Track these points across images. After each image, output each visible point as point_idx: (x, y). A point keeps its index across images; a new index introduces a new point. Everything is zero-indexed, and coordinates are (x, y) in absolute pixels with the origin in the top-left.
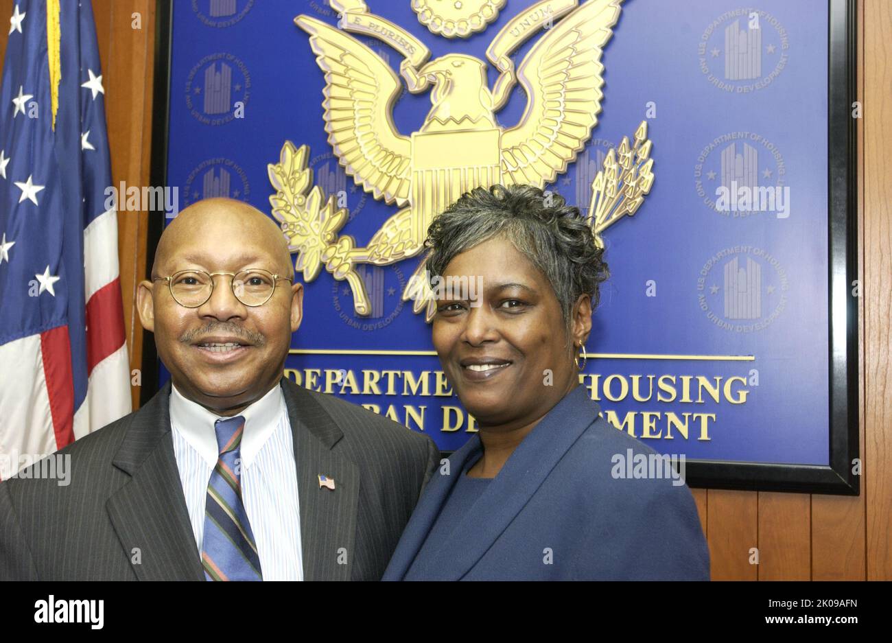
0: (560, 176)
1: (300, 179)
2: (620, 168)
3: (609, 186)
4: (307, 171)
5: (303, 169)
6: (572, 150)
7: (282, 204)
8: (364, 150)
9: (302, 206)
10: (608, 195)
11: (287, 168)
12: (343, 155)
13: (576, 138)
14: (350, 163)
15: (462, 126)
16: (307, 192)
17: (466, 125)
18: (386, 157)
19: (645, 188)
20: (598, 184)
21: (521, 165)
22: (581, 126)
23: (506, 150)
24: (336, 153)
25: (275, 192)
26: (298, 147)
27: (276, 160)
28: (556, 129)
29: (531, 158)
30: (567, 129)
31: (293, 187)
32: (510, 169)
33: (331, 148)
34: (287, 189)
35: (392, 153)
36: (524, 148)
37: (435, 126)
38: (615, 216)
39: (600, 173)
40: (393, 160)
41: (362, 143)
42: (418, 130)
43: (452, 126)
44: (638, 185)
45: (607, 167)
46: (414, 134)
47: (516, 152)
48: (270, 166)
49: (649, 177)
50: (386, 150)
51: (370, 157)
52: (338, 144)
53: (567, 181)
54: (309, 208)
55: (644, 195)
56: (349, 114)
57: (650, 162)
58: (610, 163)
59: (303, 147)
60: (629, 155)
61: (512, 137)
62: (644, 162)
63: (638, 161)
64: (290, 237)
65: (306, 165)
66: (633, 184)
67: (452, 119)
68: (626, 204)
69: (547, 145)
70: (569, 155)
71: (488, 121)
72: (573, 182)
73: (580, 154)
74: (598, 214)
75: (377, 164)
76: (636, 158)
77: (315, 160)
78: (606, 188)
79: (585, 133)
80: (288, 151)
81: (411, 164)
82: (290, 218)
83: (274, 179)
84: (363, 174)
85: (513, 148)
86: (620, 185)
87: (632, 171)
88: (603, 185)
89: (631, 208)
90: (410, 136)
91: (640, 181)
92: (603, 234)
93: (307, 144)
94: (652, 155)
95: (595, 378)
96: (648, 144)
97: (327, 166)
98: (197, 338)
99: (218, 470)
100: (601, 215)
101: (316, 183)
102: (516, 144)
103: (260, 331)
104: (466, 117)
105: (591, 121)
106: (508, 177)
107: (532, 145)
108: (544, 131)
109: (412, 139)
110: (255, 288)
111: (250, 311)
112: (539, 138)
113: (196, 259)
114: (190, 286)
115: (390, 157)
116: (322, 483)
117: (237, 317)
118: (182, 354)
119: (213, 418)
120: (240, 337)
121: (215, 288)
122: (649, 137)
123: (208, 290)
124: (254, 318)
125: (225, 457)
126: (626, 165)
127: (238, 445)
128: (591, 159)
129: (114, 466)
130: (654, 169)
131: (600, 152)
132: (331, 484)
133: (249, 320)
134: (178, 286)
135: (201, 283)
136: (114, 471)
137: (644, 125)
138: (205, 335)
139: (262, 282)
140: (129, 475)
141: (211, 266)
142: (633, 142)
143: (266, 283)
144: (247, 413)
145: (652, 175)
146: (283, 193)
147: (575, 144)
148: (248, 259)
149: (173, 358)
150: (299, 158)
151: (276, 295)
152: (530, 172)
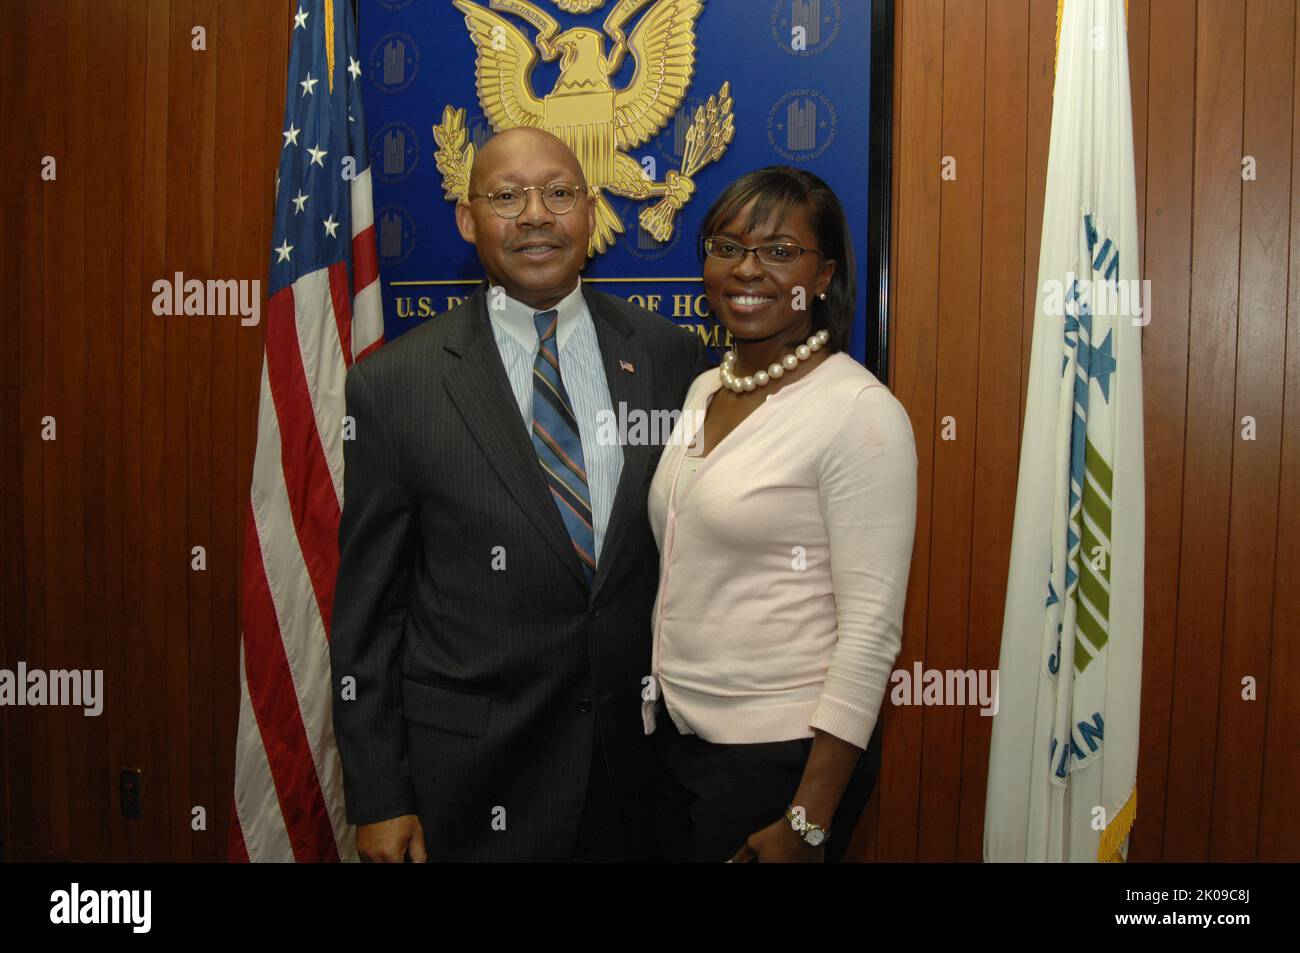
0: (661, 130)
1: (458, 137)
2: (708, 122)
3: (699, 137)
4: (464, 130)
5: (460, 129)
6: (670, 107)
7: (444, 159)
8: (508, 112)
9: (459, 160)
10: (698, 145)
11: (448, 129)
12: (492, 116)
13: (673, 97)
15: (584, 88)
16: (463, 148)
17: (588, 87)
18: (525, 116)
19: (727, 138)
20: (690, 137)
21: (630, 121)
22: (677, 86)
23: (619, 108)
24: (486, 114)
25: (438, 149)
26: (456, 110)
27: (439, 122)
28: (657, 90)
29: (638, 116)
30: (666, 89)
31: (453, 143)
32: (622, 124)
33: (481, 110)
34: (448, 146)
35: (530, 114)
36: (633, 106)
37: (563, 90)
38: (703, 163)
39: (692, 126)
40: (530, 119)
41: (506, 106)
42: (550, 93)
43: (576, 89)
44: (721, 136)
45: (698, 121)
46: (546, 96)
47: (626, 110)
49: (730, 129)
50: (524, 111)
51: (512, 118)
52: (487, 107)
53: (668, 133)
54: (465, 162)
55: (727, 145)
56: (496, 81)
57: (731, 117)
58: (700, 118)
59: (460, 110)
60: (714, 111)
61: (624, 97)
62: (726, 116)
63: (722, 115)
64: (451, 187)
65: (464, 123)
66: (717, 135)
67: (575, 83)
68: (711, 153)
69: (650, 104)
70: (667, 110)
71: (605, 85)
72: (672, 135)
73: (677, 110)
74: (690, 161)
75: (518, 123)
76: (720, 112)
77: (470, 121)
78: (696, 138)
79: (679, 93)
80: (448, 114)
81: (545, 122)
82: (450, 171)
83: (439, 138)
85: (624, 107)
86: (708, 135)
87: (717, 124)
88: (694, 136)
89: (716, 156)
90: (543, 98)
91: (723, 132)
92: (694, 178)
93: (463, 107)
94: (733, 109)
95: (688, 298)
96: (729, 101)
97: (480, 126)
98: (517, 245)
99: (541, 354)
100: (692, 162)
101: (471, 140)
102: (627, 103)
103: (566, 235)
104: (587, 81)
105: (685, 82)
106: (620, 131)
107: (639, 103)
108: (648, 91)
109: (545, 101)
110: (560, 199)
111: (557, 218)
112: (645, 98)
113: (510, 178)
114: (507, 201)
115: (528, 117)
116: (623, 367)
117: (548, 223)
118: (505, 259)
119: (532, 311)
120: (551, 241)
121: (528, 201)
122: (730, 94)
123: (522, 203)
124: (561, 223)
125: (546, 343)
126: (712, 119)
127: (554, 334)
128: (685, 114)
129: (445, 349)
130: (734, 122)
131: (692, 108)
132: (630, 368)
133: (557, 226)
134: (497, 201)
135: (515, 197)
136: (446, 353)
137: (726, 85)
138: (524, 241)
139: (565, 194)
140: (459, 357)
141: (523, 183)
142: (718, 99)
143: (569, 194)
144: (559, 307)
145: (732, 127)
146: (445, 149)
147: (672, 102)
148: (553, 175)
149: (497, 263)
150: (457, 120)
151: (578, 204)
152: (637, 127)
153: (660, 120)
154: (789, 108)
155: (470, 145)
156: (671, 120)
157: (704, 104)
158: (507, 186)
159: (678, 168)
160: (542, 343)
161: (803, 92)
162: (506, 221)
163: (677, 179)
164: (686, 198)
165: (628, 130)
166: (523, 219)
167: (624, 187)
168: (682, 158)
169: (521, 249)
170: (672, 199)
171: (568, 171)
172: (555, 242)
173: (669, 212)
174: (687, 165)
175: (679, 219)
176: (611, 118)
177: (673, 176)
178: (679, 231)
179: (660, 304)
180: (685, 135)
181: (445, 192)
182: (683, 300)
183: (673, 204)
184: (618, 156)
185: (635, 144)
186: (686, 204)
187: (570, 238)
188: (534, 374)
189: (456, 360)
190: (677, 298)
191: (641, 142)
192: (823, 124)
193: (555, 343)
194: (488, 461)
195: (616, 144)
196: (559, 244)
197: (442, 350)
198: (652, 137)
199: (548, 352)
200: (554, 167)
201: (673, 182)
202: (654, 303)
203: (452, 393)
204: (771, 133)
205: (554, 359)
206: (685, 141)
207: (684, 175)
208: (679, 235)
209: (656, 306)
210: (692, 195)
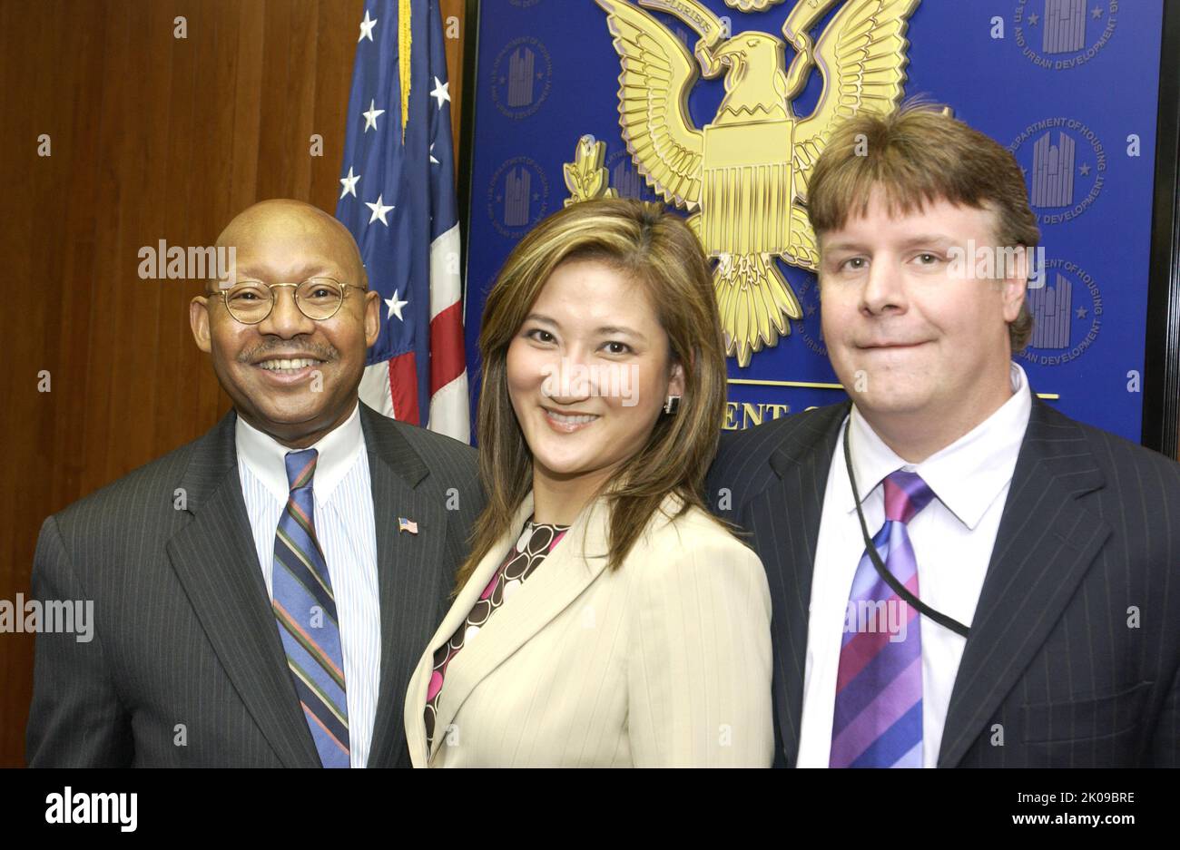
1: (593, 180)
4: (601, 171)
5: (597, 169)
8: (657, 147)
11: (581, 168)
12: (636, 152)
14: (642, 162)
15: (755, 116)
16: (599, 195)
17: (760, 115)
18: (678, 154)
21: (813, 162)
23: (799, 144)
24: (630, 150)
25: (568, 193)
26: (593, 143)
27: (571, 157)
31: (586, 191)
32: (803, 167)
33: (624, 144)
34: (581, 192)
35: (684, 150)
36: (816, 143)
37: (727, 118)
40: (685, 157)
41: (655, 138)
42: (710, 122)
43: (744, 117)
46: (706, 127)
47: (808, 147)
50: (678, 146)
51: (662, 155)
52: (631, 140)
56: (643, 104)
59: (598, 143)
61: (806, 130)
67: (744, 108)
71: (781, 112)
75: (669, 163)
77: (611, 158)
80: (584, 149)
81: (703, 162)
83: (570, 180)
84: (656, 174)
85: (806, 142)
90: (702, 129)
93: (602, 138)
97: (622, 166)
98: (258, 355)
99: (288, 510)
101: (610, 185)
102: (809, 136)
103: (332, 345)
104: (760, 106)
106: (799, 176)
108: (839, 121)
109: (704, 134)
110: (321, 299)
111: (319, 324)
113: (253, 272)
115: (682, 154)
116: (403, 527)
119: (283, 451)
120: (308, 352)
121: (275, 303)
123: (269, 304)
124: (322, 331)
125: (299, 492)
127: (310, 480)
132: (412, 527)
133: (319, 334)
134: (233, 302)
135: (260, 298)
138: (267, 353)
139: (328, 294)
140: (191, 514)
141: (270, 279)
143: (333, 294)
144: (320, 446)
146: (575, 194)
148: (312, 271)
150: (594, 154)
151: (346, 305)
155: (609, 190)
158: (251, 284)
160: (292, 493)
162: (246, 328)
165: (809, 175)
166: (267, 327)
167: (803, 255)
171: (334, 265)
172: (313, 353)
176: (788, 158)
184: (795, 212)
188: (277, 535)
189: (189, 516)
192: (1085, 169)
193: (310, 492)
195: (795, 195)
196: (322, 356)
199: (299, 507)
200: (314, 259)
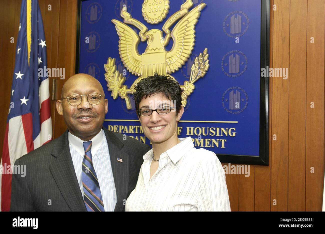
0: (183, 66)
1: (112, 68)
2: (199, 63)
3: (196, 68)
4: (114, 66)
5: (113, 66)
6: (186, 57)
7: (108, 76)
8: (129, 59)
9: (113, 77)
10: (196, 71)
11: (109, 66)
12: (124, 61)
13: (187, 54)
14: (125, 63)
16: (114, 73)
17: (157, 51)
18: (135, 61)
19: (206, 69)
20: (193, 68)
21: (172, 63)
22: (188, 50)
23: (168, 58)
24: (122, 60)
25: (106, 72)
26: (112, 59)
27: (106, 63)
28: (181, 51)
29: (174, 61)
30: (185, 51)
31: (111, 71)
32: (169, 64)
33: (121, 59)
34: (109, 72)
35: (137, 60)
36: (173, 57)
37: (148, 51)
38: (197, 78)
39: (193, 65)
40: (137, 62)
41: (129, 57)
42: (144, 53)
43: (153, 51)
44: (204, 68)
45: (195, 62)
46: (143, 54)
47: (170, 59)
48: (105, 65)
49: (207, 65)
50: (135, 59)
51: (131, 61)
52: (123, 58)
53: (185, 67)
54: (115, 77)
55: (206, 71)
56: (125, 48)
57: (208, 61)
58: (196, 61)
59: (113, 59)
60: (202, 59)
61: (170, 54)
62: (206, 61)
63: (204, 61)
64: (110, 86)
65: (115, 64)
66: (203, 68)
67: (153, 49)
69: (179, 56)
70: (185, 59)
71: (163, 50)
72: (187, 67)
73: (188, 59)
74: (193, 77)
75: (133, 63)
76: (204, 59)
77: (117, 63)
78: (195, 69)
79: (189, 52)
80: (109, 60)
81: (142, 63)
82: (110, 80)
83: (106, 68)
84: (129, 66)
85: (169, 57)
86: (199, 68)
87: (203, 64)
88: (194, 68)
89: (202, 75)
90: (141, 54)
91: (205, 67)
92: (194, 84)
93: (114, 58)
94: (209, 58)
95: (192, 128)
96: (207, 55)
97: (120, 65)
98: (78, 116)
99: (85, 158)
100: (193, 78)
101: (117, 70)
102: (170, 56)
103: (96, 113)
104: (157, 48)
105: (191, 48)
106: (168, 66)
107: (175, 56)
108: (178, 52)
109: (142, 56)
110: (94, 100)
111: (93, 106)
112: (177, 54)
113: (76, 92)
114: (74, 100)
115: (136, 61)
116: (118, 160)
117: (89, 108)
118: (73, 121)
119: (82, 142)
120: (90, 115)
121: (82, 100)
122: (208, 53)
123: (80, 101)
124: (95, 109)
125: (87, 153)
126: (201, 62)
127: (90, 149)
128: (191, 60)
129: (51, 155)
130: (209, 63)
131: (194, 58)
132: (121, 160)
133: (93, 109)
134: (70, 100)
135: (77, 99)
136: (52, 156)
137: (206, 49)
138: (80, 115)
139: (96, 98)
140: (56, 158)
141: (80, 94)
142: (203, 54)
143: (97, 98)
145: (208, 65)
146: (108, 73)
147: (187, 56)
148: (92, 91)
149: (70, 122)
150: (112, 62)
151: (101, 102)
152: (174, 65)
153: (182, 62)
154: (230, 57)
155: (117, 71)
156: (186, 62)
157: (198, 56)
158: (75, 95)
159: (189, 80)
160: (86, 153)
161: (235, 51)
162: (74, 107)
163: (188, 84)
164: (191, 91)
165: (171, 66)
166: (80, 107)
168: (190, 76)
169: (79, 118)
170: (186, 91)
171: (98, 90)
172: (92, 115)
173: (185, 96)
174: (192, 79)
175: (189, 99)
176: (165, 62)
177: (186, 83)
178: (189, 103)
179: (182, 130)
180: (191, 68)
181: (108, 88)
182: (190, 129)
183: (186, 93)
185: (173, 71)
186: (191, 93)
187: (98, 114)
188: (82, 165)
189: (55, 158)
190: (188, 128)
191: (175, 71)
192: (242, 63)
193: (91, 152)
194: (64, 199)
195: (167, 71)
196: (94, 116)
197: (50, 155)
198: (179, 68)
199: (88, 157)
200: (93, 88)
201: (187, 85)
202: (180, 130)
203: (52, 172)
204: (222, 67)
205: (90, 159)
206: (191, 70)
207: (191, 83)
208: (189, 105)
209: (180, 131)
210: (194, 90)
